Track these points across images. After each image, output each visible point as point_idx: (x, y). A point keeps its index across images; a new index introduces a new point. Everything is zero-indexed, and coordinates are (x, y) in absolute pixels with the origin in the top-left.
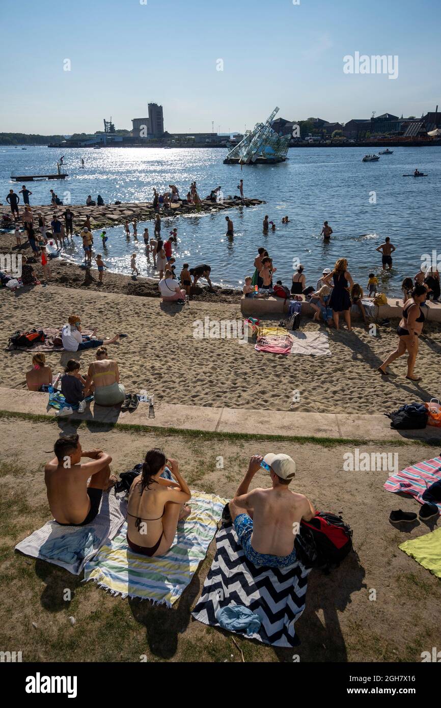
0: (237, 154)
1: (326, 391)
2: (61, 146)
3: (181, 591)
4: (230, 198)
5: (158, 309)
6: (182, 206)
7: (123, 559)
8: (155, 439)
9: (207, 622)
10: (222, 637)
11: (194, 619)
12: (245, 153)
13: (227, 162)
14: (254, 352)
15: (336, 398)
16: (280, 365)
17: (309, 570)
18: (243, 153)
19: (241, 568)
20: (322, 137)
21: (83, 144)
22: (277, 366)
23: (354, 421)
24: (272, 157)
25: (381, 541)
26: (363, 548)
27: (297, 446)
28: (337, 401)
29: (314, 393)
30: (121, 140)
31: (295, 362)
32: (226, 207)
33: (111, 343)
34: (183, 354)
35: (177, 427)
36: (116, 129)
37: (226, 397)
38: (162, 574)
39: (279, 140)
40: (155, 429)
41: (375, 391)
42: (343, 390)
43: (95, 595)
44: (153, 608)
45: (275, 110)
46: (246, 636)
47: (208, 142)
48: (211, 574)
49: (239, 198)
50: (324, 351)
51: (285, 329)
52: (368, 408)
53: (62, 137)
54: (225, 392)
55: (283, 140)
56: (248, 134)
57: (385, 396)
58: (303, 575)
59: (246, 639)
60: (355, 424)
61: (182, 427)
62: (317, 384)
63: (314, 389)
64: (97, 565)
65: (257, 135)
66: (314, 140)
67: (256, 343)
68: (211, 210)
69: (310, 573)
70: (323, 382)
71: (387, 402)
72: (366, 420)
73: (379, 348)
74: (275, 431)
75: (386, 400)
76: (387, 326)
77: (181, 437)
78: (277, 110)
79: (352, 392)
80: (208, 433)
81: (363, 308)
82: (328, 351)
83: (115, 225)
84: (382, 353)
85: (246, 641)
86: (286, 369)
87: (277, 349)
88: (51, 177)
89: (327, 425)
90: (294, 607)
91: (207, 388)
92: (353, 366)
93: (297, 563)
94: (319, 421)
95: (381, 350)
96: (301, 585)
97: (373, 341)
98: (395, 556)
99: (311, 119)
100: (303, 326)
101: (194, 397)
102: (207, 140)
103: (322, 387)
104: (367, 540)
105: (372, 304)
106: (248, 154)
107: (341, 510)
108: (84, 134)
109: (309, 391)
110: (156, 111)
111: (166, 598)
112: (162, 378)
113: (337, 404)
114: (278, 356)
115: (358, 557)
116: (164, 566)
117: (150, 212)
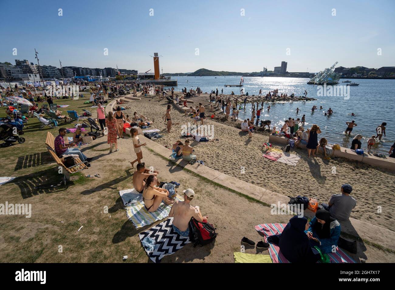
0: (314, 80)
1: (280, 180)
2: (247, 76)
3: (144, 225)
4: (300, 97)
5: (238, 133)
6: (277, 98)
7: (140, 208)
8: (190, 176)
9: (141, 239)
10: (140, 245)
11: (139, 236)
12: (318, 80)
13: (308, 83)
14: (262, 157)
15: (283, 184)
16: (268, 164)
17: (190, 242)
18: (317, 80)
19: (168, 229)
20: (363, 75)
21: (255, 75)
22: (266, 164)
23: (272, 195)
24: (331, 82)
25: (229, 246)
26: (219, 245)
27: (238, 196)
28: (282, 186)
29: (274, 179)
30: (269, 74)
31: (276, 165)
32: (297, 100)
33: (212, 141)
34: (233, 151)
35: (200, 175)
36: (268, 70)
37: (235, 171)
38: (145, 218)
39: (336, 75)
40: (193, 173)
41: (304, 187)
42: (288, 182)
43: (123, 214)
44: (132, 226)
45: (336, 63)
46: (146, 250)
47: (304, 76)
48: (159, 225)
49: (304, 97)
50: (293, 164)
51: (282, 151)
52: (295, 193)
53: (248, 73)
54: (237, 169)
55: (337, 75)
56: (321, 73)
57: (308, 191)
58: (185, 243)
59: (145, 251)
60: (272, 196)
61: (202, 175)
62: (278, 176)
63: (275, 178)
64: (132, 206)
65: (325, 73)
66: (357, 76)
67: (265, 153)
68: (289, 101)
69: (189, 243)
70: (281, 176)
71: (307, 193)
72: (278, 196)
73: (323, 169)
74: (234, 188)
75: (307, 192)
76: (335, 160)
77: (199, 178)
78: (337, 63)
79: (292, 184)
80: (209, 180)
81: (325, 149)
82: (296, 164)
83: (248, 103)
84: (323, 171)
85: (145, 252)
86: (269, 167)
87: (272, 158)
88: (237, 86)
89: (258, 193)
90: (170, 250)
91: (231, 165)
92: (302, 173)
93: (188, 237)
94: (256, 190)
95: (323, 170)
96: (181, 245)
97: (322, 165)
98: (228, 255)
99: (358, 67)
100: (292, 151)
101: (224, 167)
102: (304, 75)
103: (280, 178)
104: (224, 243)
105: (331, 148)
106: (319, 80)
107: (226, 227)
108: (256, 72)
109: (272, 178)
110: (284, 64)
111: (137, 225)
112: (218, 157)
113: (281, 187)
114: (270, 160)
115: (213, 248)
116: (148, 216)
117: (264, 99)
